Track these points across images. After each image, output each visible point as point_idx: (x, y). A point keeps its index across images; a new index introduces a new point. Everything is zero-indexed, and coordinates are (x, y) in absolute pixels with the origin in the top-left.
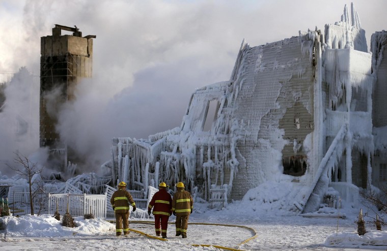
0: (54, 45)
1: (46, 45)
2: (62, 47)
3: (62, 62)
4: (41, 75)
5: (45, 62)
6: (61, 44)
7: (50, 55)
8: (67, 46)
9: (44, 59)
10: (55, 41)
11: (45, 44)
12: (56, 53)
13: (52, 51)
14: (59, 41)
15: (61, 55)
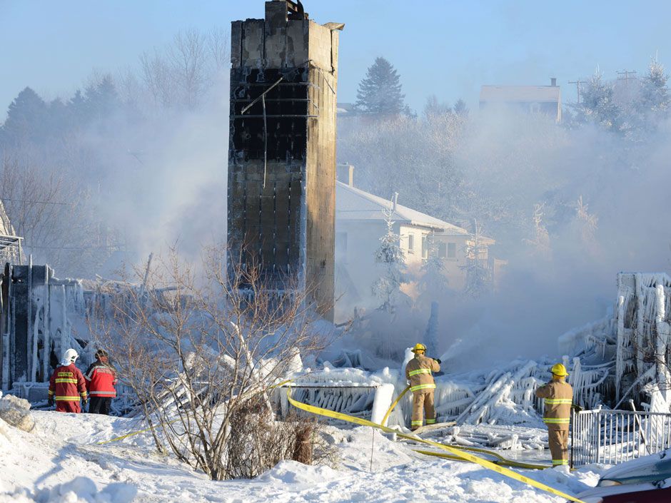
0: (268, 42)
1: (246, 42)
2: (292, 49)
3: (293, 84)
4: (231, 113)
5: (244, 82)
6: (290, 40)
7: (259, 66)
8: (306, 46)
9: (241, 74)
10: (273, 33)
11: (243, 37)
12: (274, 60)
13: (264, 56)
14: (284, 33)
15: (290, 66)
